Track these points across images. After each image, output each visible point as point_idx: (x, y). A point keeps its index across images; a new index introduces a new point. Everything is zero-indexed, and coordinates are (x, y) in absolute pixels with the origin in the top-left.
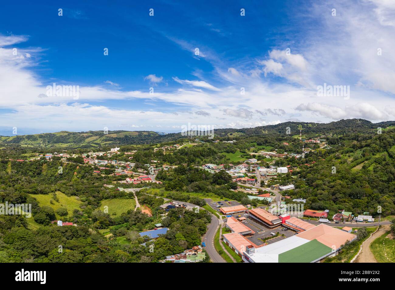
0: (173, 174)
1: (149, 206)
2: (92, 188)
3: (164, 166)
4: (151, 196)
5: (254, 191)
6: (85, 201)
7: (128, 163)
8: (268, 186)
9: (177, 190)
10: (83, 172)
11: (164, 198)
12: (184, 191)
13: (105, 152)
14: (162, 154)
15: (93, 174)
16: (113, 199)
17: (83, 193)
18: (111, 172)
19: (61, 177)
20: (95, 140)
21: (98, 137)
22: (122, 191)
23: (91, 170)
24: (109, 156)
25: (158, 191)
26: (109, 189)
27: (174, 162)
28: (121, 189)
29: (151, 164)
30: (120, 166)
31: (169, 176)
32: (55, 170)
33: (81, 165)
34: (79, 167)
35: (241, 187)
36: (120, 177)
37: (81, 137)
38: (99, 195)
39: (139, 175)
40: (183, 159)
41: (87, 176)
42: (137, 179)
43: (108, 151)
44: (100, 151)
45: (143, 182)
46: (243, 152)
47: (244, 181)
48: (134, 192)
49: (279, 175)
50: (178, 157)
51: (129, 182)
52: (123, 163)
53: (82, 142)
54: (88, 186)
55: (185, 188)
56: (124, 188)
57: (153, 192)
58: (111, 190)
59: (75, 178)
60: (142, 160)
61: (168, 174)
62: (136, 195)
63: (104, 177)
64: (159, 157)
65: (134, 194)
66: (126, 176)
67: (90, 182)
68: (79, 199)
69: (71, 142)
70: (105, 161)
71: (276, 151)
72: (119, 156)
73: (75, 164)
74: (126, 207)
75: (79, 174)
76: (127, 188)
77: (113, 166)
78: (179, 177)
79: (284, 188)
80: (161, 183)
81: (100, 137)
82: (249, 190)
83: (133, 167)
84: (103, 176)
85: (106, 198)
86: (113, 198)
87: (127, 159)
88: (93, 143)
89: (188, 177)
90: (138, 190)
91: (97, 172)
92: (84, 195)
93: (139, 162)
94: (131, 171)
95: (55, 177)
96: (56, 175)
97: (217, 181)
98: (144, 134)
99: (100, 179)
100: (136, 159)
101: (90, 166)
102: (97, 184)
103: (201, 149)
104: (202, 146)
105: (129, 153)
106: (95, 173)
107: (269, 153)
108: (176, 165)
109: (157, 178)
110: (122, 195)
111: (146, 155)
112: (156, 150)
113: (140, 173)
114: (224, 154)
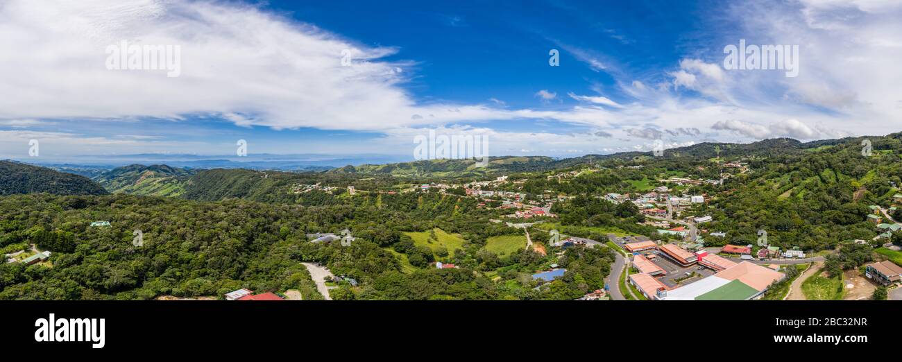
0: (570, 206)
1: (543, 243)
2: (476, 224)
3: (559, 197)
4: (544, 232)
5: (665, 224)
6: (468, 239)
7: (518, 194)
8: (681, 218)
9: (575, 225)
10: (466, 205)
12: (583, 226)
13: (491, 182)
14: (557, 183)
15: (477, 207)
16: (501, 237)
17: (466, 229)
18: (498, 205)
19: (439, 211)
22: (511, 226)
23: (474, 203)
24: (495, 186)
25: (553, 225)
26: (495, 224)
27: (571, 192)
29: (545, 195)
30: (508, 198)
31: (566, 208)
32: (432, 203)
33: (463, 197)
34: (461, 199)
35: (650, 220)
36: (508, 211)
37: (463, 164)
38: (485, 232)
39: (531, 207)
40: (582, 188)
41: (469, 210)
42: (529, 212)
43: (493, 180)
44: (485, 180)
45: (535, 216)
46: (651, 179)
47: (653, 212)
48: (525, 228)
49: (694, 205)
50: (576, 186)
51: (518, 216)
52: (512, 194)
53: (464, 170)
54: (472, 221)
55: (584, 222)
56: (513, 223)
57: (546, 227)
58: (498, 226)
59: (456, 212)
60: (533, 190)
61: (564, 206)
62: (528, 231)
64: (554, 186)
65: (526, 230)
66: (516, 209)
67: (474, 217)
68: (461, 237)
69: (451, 170)
70: (490, 192)
71: (690, 177)
72: (507, 185)
73: (456, 195)
74: (516, 245)
75: (461, 208)
76: (517, 223)
77: (500, 198)
78: (577, 210)
79: (700, 220)
80: (556, 216)
82: (659, 223)
83: (523, 198)
84: (489, 209)
85: (493, 235)
86: (500, 235)
87: (516, 189)
88: (477, 171)
89: (587, 209)
90: (530, 225)
91: (481, 204)
93: (530, 192)
94: (521, 203)
95: (433, 211)
97: (622, 213)
99: (485, 213)
100: (527, 188)
101: (473, 198)
102: (481, 219)
103: (602, 176)
104: (603, 173)
105: (519, 182)
106: (480, 206)
107: (681, 179)
108: (573, 195)
109: (552, 211)
110: (511, 232)
111: (538, 185)
112: (549, 178)
113: (532, 205)
114: (629, 181)
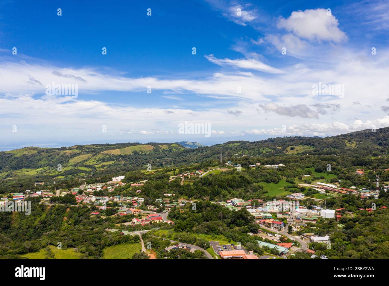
0: (187, 212)
1: (155, 250)
2: (92, 235)
3: (180, 201)
4: (157, 239)
5: (277, 238)
6: (85, 252)
7: (136, 198)
8: (298, 234)
9: (188, 231)
10: (76, 215)
11: (170, 240)
12: (194, 233)
13: (104, 184)
14: (178, 185)
15: (90, 217)
16: (117, 246)
17: (81, 242)
18: (114, 212)
19: (44, 227)
20: (86, 161)
21: (90, 155)
22: (127, 234)
23: (87, 212)
24: (110, 189)
25: (166, 232)
26: (112, 233)
27: (193, 195)
28: (126, 233)
29: (164, 199)
30: (125, 203)
31: (183, 214)
32: (33, 218)
33: (73, 206)
34: (70, 209)
35: (264, 231)
36: (124, 218)
37: (62, 156)
38: (101, 243)
39: (149, 214)
40: (205, 191)
41: (81, 221)
42: (146, 219)
43: (108, 181)
44: (97, 182)
45: (152, 222)
46: (289, 182)
47: (268, 223)
48: (140, 235)
49: (321, 220)
50: (199, 189)
51: (135, 223)
52: (128, 199)
53: (64, 165)
54: (87, 233)
55: (195, 228)
56: (129, 231)
57: (160, 234)
58: (115, 235)
59: (66, 225)
60: (152, 194)
61: (182, 211)
62: (142, 239)
63: (105, 219)
64: (175, 188)
65: (140, 238)
66: (133, 216)
67: (88, 228)
68: (78, 251)
69: (44, 166)
70: (105, 198)
71: (339, 183)
72: (124, 189)
73: (64, 205)
74: (131, 253)
75: (71, 219)
76: (133, 231)
77: (116, 204)
78: (194, 216)
80: (173, 223)
81: (93, 156)
82: (272, 235)
83: (141, 204)
84: (104, 217)
85: (109, 245)
86: (116, 244)
87: (133, 193)
88: (83, 166)
89: (203, 216)
90: (145, 232)
91: (95, 213)
92: (83, 244)
93: (148, 196)
94: (138, 209)
95: (35, 228)
96: (35, 225)
97: (236, 221)
98: (162, 149)
99: (99, 222)
100: (146, 192)
101: (85, 207)
102: (97, 229)
103: (230, 177)
104: (232, 174)
105: (137, 185)
106: (93, 215)
107: (326, 185)
108: (195, 198)
109: (170, 217)
110: (127, 240)
111: (158, 187)
112: (172, 178)
113: (150, 210)
114: (262, 184)
